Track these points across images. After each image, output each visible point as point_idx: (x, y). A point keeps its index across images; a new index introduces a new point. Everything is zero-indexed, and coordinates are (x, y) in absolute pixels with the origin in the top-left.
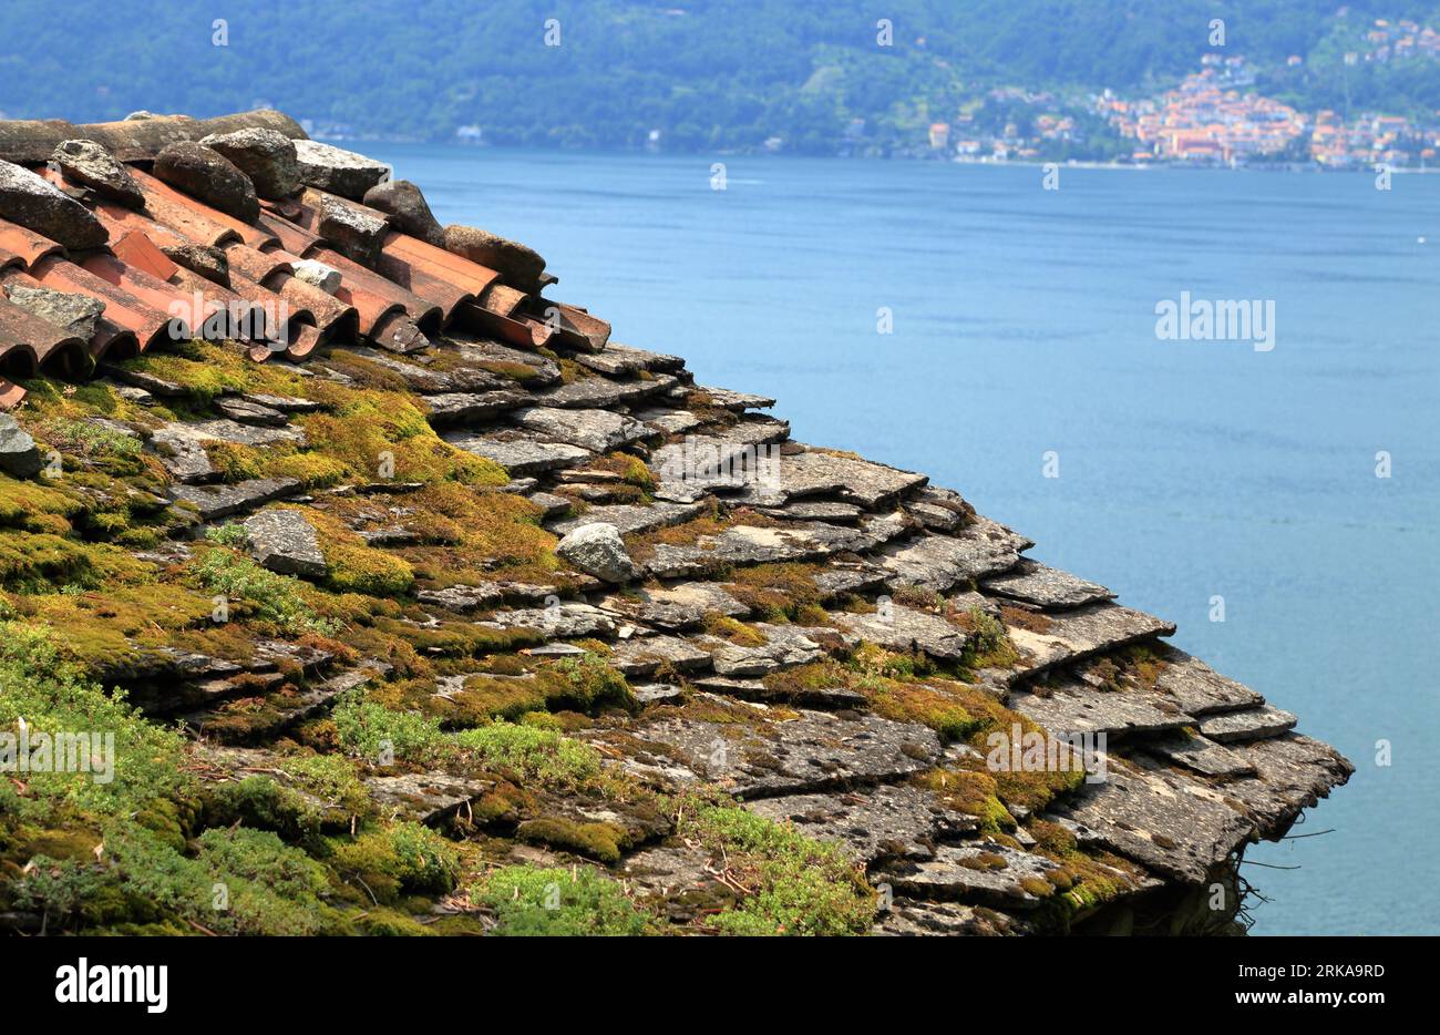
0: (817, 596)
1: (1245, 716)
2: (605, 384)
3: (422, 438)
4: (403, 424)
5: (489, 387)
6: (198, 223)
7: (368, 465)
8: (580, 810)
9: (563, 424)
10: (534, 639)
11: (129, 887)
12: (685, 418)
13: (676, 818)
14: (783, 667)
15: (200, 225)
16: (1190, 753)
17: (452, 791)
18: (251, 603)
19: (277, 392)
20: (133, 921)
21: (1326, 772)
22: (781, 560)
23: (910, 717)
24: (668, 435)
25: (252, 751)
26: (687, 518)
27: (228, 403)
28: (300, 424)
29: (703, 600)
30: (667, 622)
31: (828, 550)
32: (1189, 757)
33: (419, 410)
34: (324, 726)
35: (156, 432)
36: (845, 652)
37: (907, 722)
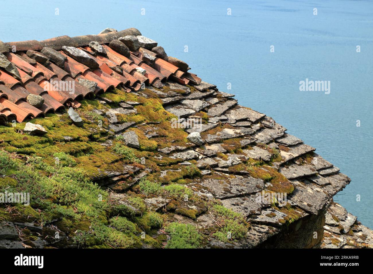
0: (241, 147)
1: (329, 169)
2: (199, 93)
3: (161, 110)
4: (157, 107)
5: (175, 96)
6: (118, 59)
7: (149, 118)
8: (188, 205)
9: (190, 104)
10: (181, 161)
11: (96, 237)
12: (216, 100)
13: (208, 207)
14: (232, 165)
15: (118, 60)
16: (317, 180)
17: (163, 203)
18: (124, 156)
19: (132, 100)
20: (96, 245)
21: (345, 182)
22: (234, 137)
23: (258, 177)
24: (212, 105)
25: (122, 194)
26: (215, 127)
27: (122, 104)
28: (136, 108)
29: (217, 149)
30: (209, 155)
31: (243, 135)
32: (316, 181)
33: (161, 103)
34: (137, 186)
35: (107, 112)
36: (246, 161)
37: (258, 178)
